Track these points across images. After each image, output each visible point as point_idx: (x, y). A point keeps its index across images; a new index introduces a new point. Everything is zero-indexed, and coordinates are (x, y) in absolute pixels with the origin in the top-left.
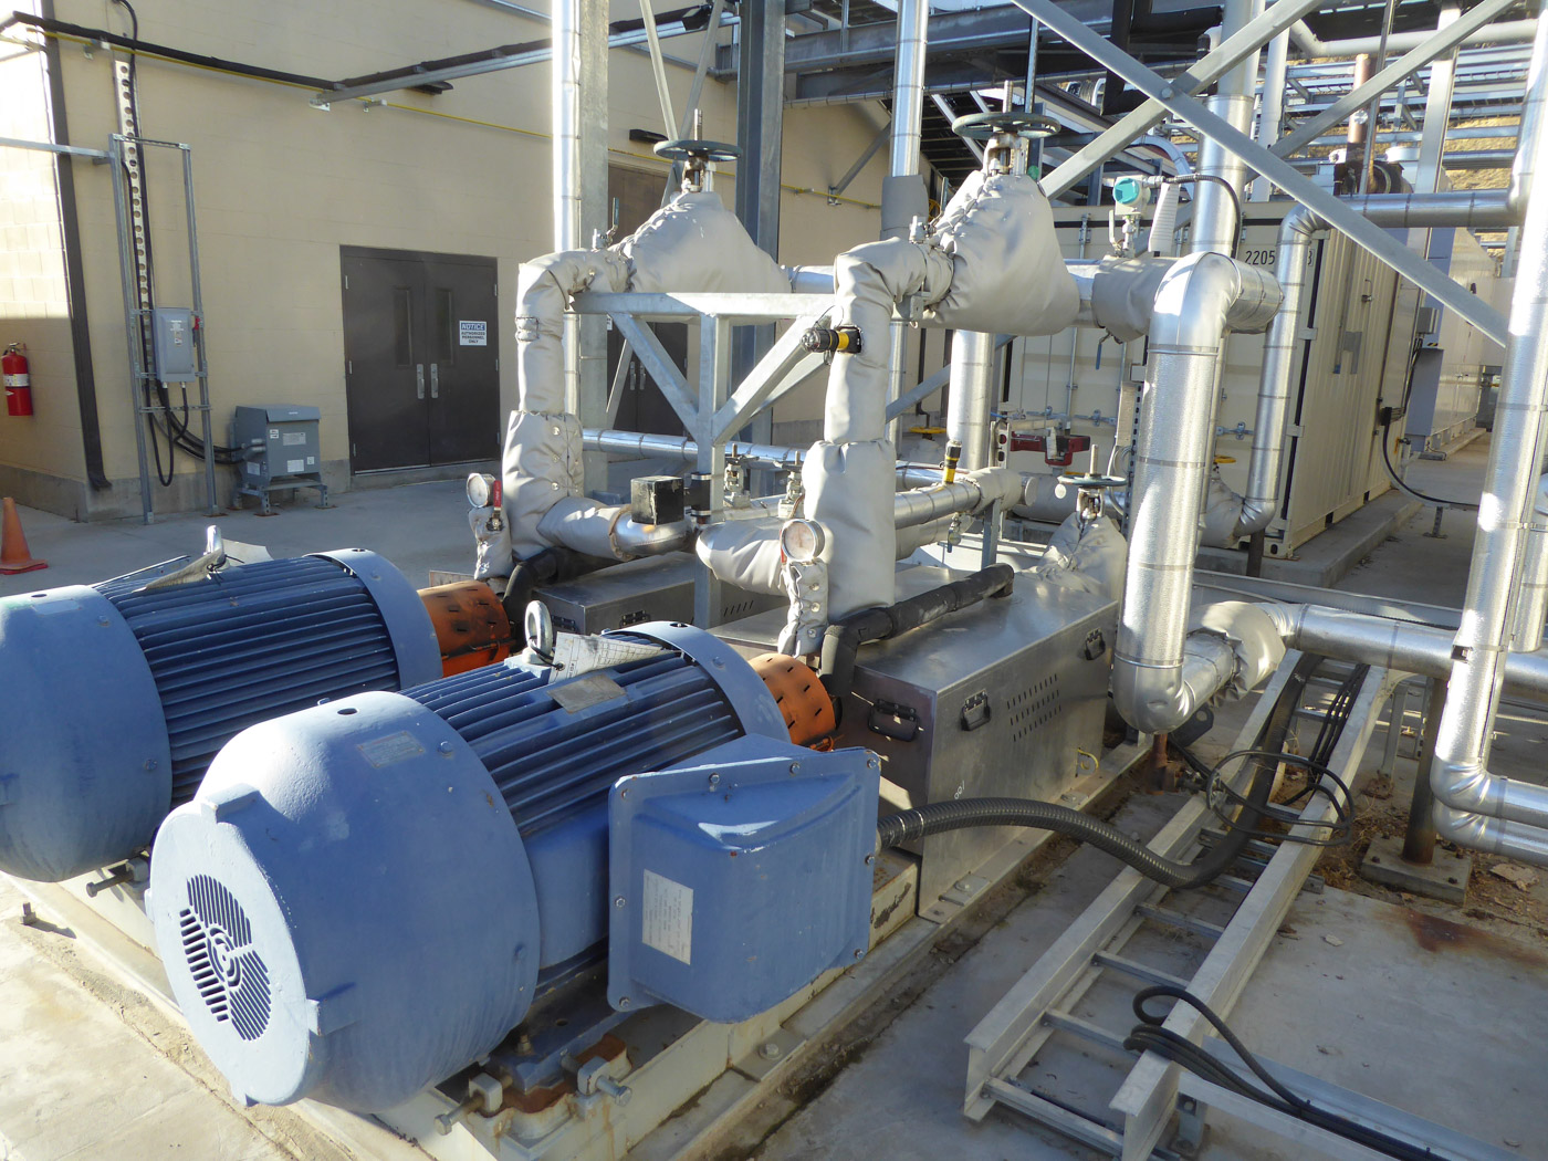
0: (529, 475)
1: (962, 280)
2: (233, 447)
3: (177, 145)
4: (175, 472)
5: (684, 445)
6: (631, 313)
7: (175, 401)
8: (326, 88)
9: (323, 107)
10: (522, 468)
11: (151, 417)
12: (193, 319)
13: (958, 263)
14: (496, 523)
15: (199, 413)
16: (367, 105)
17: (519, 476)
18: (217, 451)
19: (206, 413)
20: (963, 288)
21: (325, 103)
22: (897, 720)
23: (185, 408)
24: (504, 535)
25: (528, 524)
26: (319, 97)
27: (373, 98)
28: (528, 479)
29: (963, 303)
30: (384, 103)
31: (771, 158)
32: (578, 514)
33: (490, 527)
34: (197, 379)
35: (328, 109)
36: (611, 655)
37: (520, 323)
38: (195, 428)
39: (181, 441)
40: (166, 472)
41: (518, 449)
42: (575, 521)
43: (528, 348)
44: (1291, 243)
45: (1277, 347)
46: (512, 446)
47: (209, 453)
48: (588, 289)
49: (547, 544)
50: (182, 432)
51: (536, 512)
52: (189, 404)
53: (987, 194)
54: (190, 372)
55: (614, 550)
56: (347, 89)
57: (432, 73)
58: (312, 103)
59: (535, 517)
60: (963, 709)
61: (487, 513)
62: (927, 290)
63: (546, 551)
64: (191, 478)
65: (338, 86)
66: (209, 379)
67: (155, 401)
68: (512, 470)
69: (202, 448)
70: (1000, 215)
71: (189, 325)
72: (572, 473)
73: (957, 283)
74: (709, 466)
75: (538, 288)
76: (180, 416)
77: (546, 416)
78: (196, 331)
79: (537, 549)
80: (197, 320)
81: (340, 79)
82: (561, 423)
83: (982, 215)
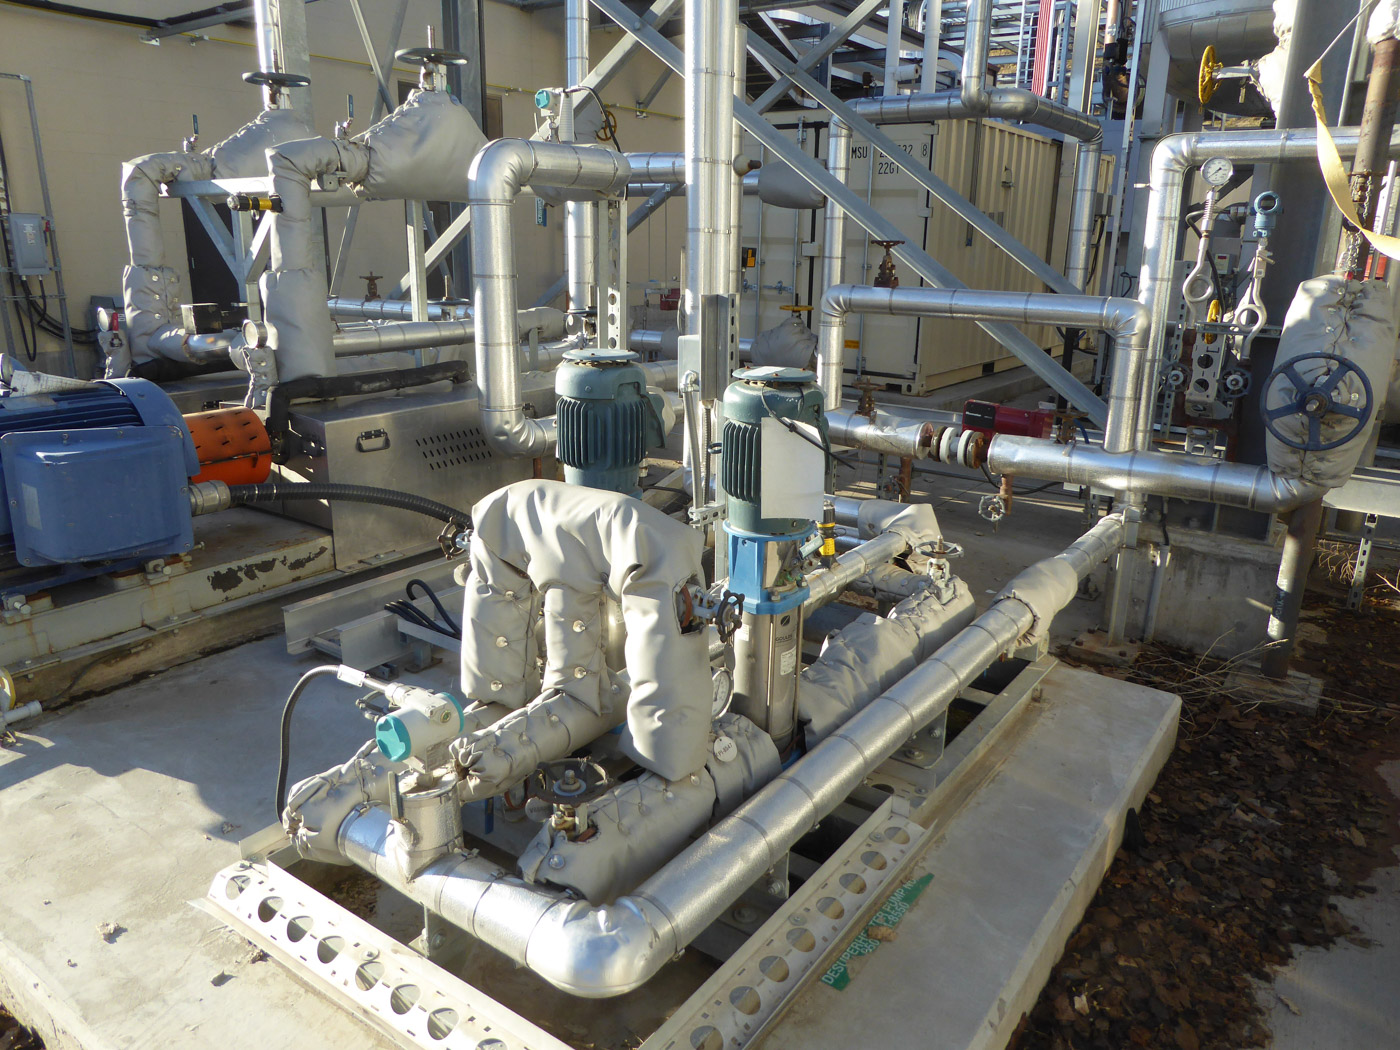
0: (139, 309)
1: (375, 163)
2: (91, 328)
3: (19, 77)
4: (38, 351)
5: (363, 305)
6: (197, 195)
7: (36, 291)
8: (151, 25)
9: (154, 42)
10: (135, 304)
11: (16, 304)
12: (44, 222)
13: (372, 152)
14: (116, 342)
15: (57, 301)
16: (194, 40)
17: (133, 310)
18: (74, 332)
19: (62, 301)
20: (377, 169)
21: (154, 39)
22: (313, 445)
23: (43, 297)
24: (123, 350)
25: (141, 343)
26: (148, 33)
27: (197, 33)
28: (138, 312)
29: (379, 179)
30: (206, 38)
31: (471, 79)
32: (168, 333)
33: (112, 345)
34: (53, 274)
35: (158, 44)
36: (49, 383)
37: (125, 204)
38: (54, 312)
39: (44, 324)
40: (31, 352)
41: (129, 291)
42: (166, 339)
43: (130, 220)
44: (837, 136)
45: (832, 218)
46: (126, 289)
47: (67, 334)
48: (176, 179)
49: (156, 356)
50: (43, 314)
51: (145, 334)
52: (46, 293)
53: (412, 105)
54: (44, 267)
55: (188, 356)
56: (170, 27)
57: (231, 13)
58: (142, 38)
59: (145, 338)
60: (358, 439)
61: (109, 336)
62: (343, 169)
63: (154, 360)
64: (57, 355)
65: (161, 24)
66: (63, 273)
67: (19, 289)
68: (129, 306)
69: (61, 330)
70: (417, 119)
71: (40, 226)
72: (171, 307)
73: (372, 165)
74: (246, 297)
75: (132, 178)
76: (40, 302)
77: (146, 268)
78: (48, 232)
79: (150, 359)
80: (48, 223)
81: (163, 18)
82: (159, 272)
83: (403, 119)
